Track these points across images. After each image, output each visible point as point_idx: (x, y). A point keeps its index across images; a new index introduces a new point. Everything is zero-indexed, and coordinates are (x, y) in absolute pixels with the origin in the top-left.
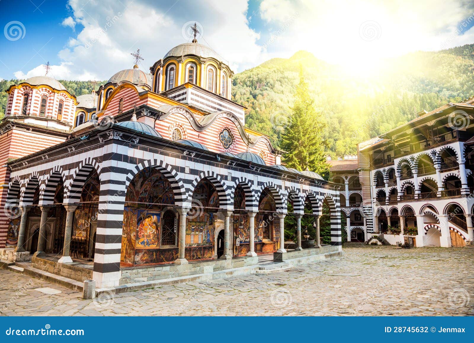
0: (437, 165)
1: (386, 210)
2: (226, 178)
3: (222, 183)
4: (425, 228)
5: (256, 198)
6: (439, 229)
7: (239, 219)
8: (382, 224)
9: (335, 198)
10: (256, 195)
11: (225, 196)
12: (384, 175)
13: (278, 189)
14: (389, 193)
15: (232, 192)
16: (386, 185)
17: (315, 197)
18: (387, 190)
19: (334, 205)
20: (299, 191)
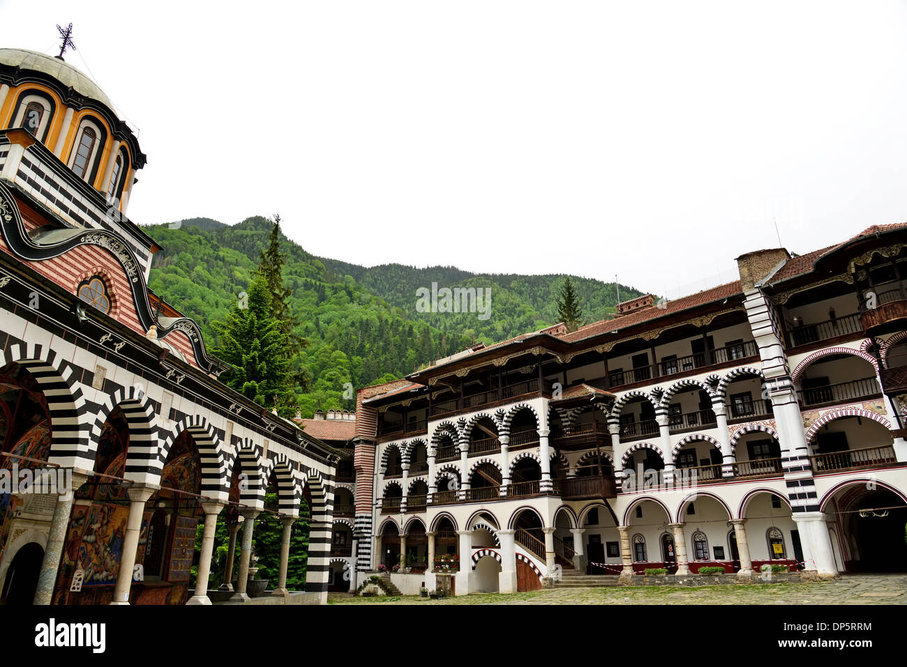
0: (504, 437)
1: (400, 524)
2: (88, 378)
3: (73, 389)
4: (473, 558)
5: (160, 450)
6: (498, 559)
7: (88, 517)
8: (389, 551)
9: (325, 482)
10: (161, 443)
11: (76, 428)
12: (404, 453)
13: (216, 437)
14: (409, 489)
15: (98, 422)
16: (405, 473)
17: (289, 473)
18: (405, 482)
19: (323, 497)
20: (261, 454)
